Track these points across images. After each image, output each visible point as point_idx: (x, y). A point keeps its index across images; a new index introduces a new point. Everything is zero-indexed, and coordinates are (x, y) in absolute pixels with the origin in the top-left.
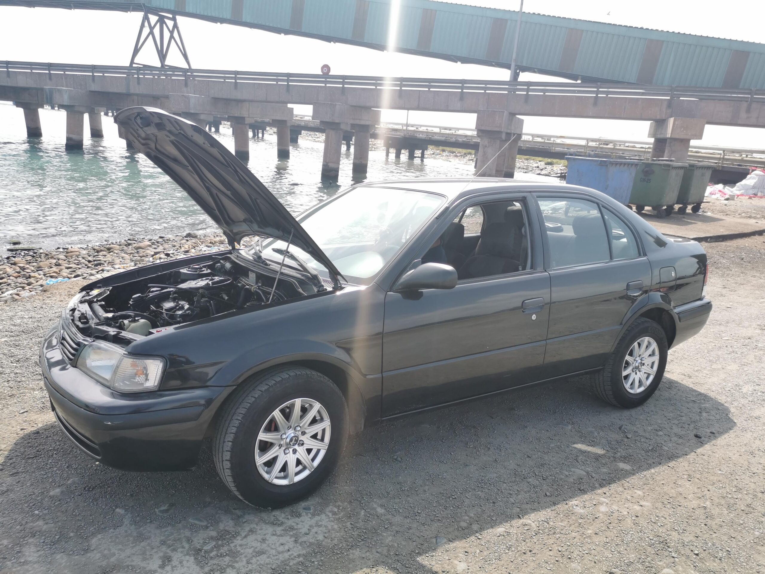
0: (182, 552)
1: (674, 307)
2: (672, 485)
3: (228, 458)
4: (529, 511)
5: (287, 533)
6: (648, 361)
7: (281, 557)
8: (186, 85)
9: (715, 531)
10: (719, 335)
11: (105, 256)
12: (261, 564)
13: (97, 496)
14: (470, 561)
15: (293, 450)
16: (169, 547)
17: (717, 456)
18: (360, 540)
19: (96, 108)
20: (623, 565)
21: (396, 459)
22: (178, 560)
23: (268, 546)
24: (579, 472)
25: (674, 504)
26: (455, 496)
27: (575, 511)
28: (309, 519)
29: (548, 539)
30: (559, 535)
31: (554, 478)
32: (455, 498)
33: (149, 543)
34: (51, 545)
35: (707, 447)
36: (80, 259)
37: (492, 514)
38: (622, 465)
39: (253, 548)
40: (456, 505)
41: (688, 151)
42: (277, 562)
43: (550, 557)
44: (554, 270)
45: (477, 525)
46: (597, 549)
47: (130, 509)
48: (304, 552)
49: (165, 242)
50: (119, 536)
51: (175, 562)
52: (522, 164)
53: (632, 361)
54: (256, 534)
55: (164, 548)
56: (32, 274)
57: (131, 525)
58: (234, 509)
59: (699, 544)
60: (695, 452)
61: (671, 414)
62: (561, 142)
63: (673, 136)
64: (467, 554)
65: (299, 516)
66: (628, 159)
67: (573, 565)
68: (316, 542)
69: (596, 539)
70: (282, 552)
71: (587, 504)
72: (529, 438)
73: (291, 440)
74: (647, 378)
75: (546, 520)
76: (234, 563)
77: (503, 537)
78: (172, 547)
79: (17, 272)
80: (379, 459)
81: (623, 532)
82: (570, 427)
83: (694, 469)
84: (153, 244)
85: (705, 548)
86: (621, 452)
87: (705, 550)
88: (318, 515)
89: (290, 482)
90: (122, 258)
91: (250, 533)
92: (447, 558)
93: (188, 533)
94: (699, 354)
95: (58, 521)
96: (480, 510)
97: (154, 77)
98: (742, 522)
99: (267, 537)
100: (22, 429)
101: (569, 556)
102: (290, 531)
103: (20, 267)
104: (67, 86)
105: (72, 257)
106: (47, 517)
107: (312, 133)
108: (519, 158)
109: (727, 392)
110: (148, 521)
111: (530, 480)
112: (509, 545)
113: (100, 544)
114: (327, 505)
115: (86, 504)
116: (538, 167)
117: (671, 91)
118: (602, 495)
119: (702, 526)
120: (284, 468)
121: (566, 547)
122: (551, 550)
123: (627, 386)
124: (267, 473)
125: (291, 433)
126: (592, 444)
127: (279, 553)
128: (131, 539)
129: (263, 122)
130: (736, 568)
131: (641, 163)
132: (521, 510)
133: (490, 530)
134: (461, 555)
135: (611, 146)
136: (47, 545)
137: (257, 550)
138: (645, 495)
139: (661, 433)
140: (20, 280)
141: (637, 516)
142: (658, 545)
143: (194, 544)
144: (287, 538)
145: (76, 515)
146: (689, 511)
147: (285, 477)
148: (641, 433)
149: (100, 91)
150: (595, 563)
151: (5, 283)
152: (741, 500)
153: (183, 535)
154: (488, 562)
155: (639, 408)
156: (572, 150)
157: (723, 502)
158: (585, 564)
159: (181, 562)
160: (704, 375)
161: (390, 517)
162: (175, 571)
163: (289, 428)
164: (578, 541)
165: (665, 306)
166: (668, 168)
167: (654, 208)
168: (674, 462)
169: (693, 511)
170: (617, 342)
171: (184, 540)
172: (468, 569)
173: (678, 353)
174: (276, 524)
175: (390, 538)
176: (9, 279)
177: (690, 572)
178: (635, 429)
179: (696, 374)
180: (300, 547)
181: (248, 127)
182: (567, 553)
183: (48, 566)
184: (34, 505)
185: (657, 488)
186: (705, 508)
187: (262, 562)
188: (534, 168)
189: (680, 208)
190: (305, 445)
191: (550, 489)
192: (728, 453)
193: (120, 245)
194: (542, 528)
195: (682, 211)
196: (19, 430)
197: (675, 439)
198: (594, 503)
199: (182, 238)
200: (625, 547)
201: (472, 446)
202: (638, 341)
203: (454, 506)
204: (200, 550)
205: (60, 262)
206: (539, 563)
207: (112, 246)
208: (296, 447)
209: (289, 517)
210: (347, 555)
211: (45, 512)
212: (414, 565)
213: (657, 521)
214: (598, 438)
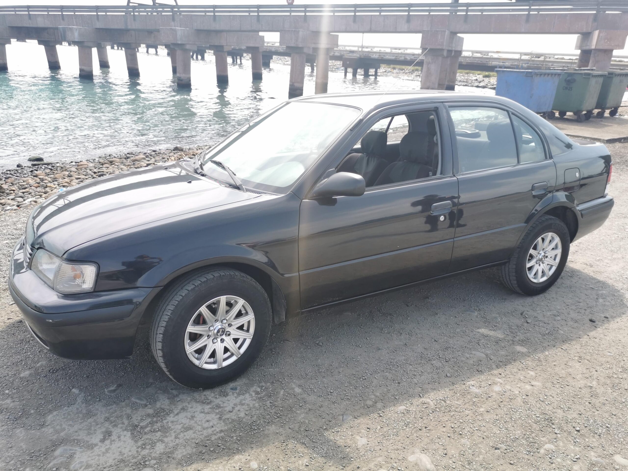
0: (121, 428)
1: (578, 205)
2: (563, 366)
3: (160, 347)
4: (430, 390)
5: (214, 411)
6: (551, 254)
7: (205, 433)
8: (173, 20)
9: (598, 409)
10: (622, 227)
11: (108, 168)
12: (187, 439)
13: (59, 377)
14: (370, 437)
15: (221, 340)
16: (112, 423)
17: (608, 338)
18: (276, 417)
19: (102, 43)
20: (508, 440)
21: (318, 344)
22: (117, 435)
23: (196, 422)
24: (480, 355)
25: (563, 383)
26: (366, 377)
27: (471, 390)
28: (235, 398)
29: (443, 416)
30: (453, 413)
31: (455, 360)
32: (365, 379)
33: (95, 419)
34: (13, 420)
35: (599, 330)
36: (88, 171)
37: (396, 394)
38: (519, 348)
39: (182, 425)
40: (365, 385)
41: (610, 60)
42: (201, 437)
43: (443, 433)
44: (463, 175)
45: (381, 403)
46: (487, 426)
47: (84, 389)
48: (226, 428)
49: (157, 155)
50: (71, 413)
51: (114, 437)
52: (463, 77)
53: (537, 254)
54: (187, 412)
55: (107, 424)
56: (49, 184)
57: (83, 403)
58: (172, 389)
59: (581, 421)
60: (588, 335)
61: (569, 301)
62: (498, 57)
63: (597, 48)
64: (368, 430)
65: (226, 395)
66: (552, 70)
67: (463, 441)
68: (237, 419)
69: (487, 417)
70: (207, 428)
71: (483, 384)
72: (438, 324)
73: (218, 331)
74: (550, 269)
75: (444, 399)
76: (164, 438)
77: (403, 415)
78: (114, 423)
79: (37, 183)
80: (303, 344)
81: (513, 410)
82: (476, 313)
83: (585, 351)
84: (147, 157)
85: (586, 425)
86: (520, 336)
87: (586, 427)
88: (243, 394)
89: (218, 366)
90: (121, 169)
91: (182, 411)
92: (351, 433)
93: (129, 411)
94: (602, 245)
95: (23, 400)
96: (386, 390)
97: (147, 14)
98: (624, 400)
99: (196, 414)
100: (9, 319)
101: (461, 433)
102: (216, 409)
103: (40, 178)
104: (77, 25)
105: (81, 169)
106: (15, 396)
107: (282, 57)
108: (460, 73)
109: (624, 280)
110: (97, 400)
111: (434, 362)
112: (407, 422)
113: (54, 421)
114: (252, 385)
115: (48, 385)
116: (477, 80)
117: (597, 5)
118: (497, 376)
119: (586, 404)
120: (213, 355)
121: (458, 424)
122: (444, 427)
123: (531, 276)
124: (198, 359)
125: (218, 325)
126: (495, 328)
127: (204, 429)
128: (81, 415)
129: (240, 50)
130: (614, 443)
131: (563, 73)
132: (422, 390)
133: (392, 408)
134: (363, 431)
135: (542, 59)
136: (10, 421)
137: (185, 426)
138: (537, 375)
139: (559, 318)
140: (39, 189)
141: (527, 395)
142: (543, 422)
143: (132, 421)
144: (213, 416)
145: (39, 395)
146: (575, 390)
147: (214, 363)
148: (540, 318)
149: (104, 28)
150: (483, 438)
151: (27, 192)
152: (626, 379)
153: (124, 413)
154: (386, 438)
155: (541, 295)
156: (507, 63)
157: (608, 382)
158: (474, 440)
159: (119, 437)
160: (605, 264)
161: (305, 396)
162: (113, 445)
163: (216, 321)
164: (471, 418)
165: (569, 205)
166: (589, 77)
167: (575, 113)
168: (567, 345)
169: (580, 390)
170: (521, 238)
171: (125, 417)
172: (368, 444)
173: (583, 244)
174: (205, 403)
175: (303, 416)
176: (31, 189)
177: (570, 447)
178: (536, 314)
179: (598, 263)
180: (223, 424)
181: (226, 54)
182: (459, 429)
183: (8, 440)
184: (6, 385)
185: (549, 369)
186: (591, 387)
187: (188, 437)
188: (473, 81)
189: (599, 113)
190: (231, 335)
191: (451, 370)
192: (618, 336)
193: (121, 158)
194: (439, 406)
195: (600, 115)
196: (6, 319)
197: (571, 323)
198: (490, 383)
199: (170, 151)
200: (513, 423)
201: (386, 332)
202: (542, 236)
203: (363, 386)
204: (137, 426)
205: (72, 173)
206: (432, 439)
207: (114, 159)
208: (224, 337)
209: (217, 396)
210: (263, 430)
211: (14, 391)
212: (320, 440)
213: (545, 400)
214: (501, 323)
